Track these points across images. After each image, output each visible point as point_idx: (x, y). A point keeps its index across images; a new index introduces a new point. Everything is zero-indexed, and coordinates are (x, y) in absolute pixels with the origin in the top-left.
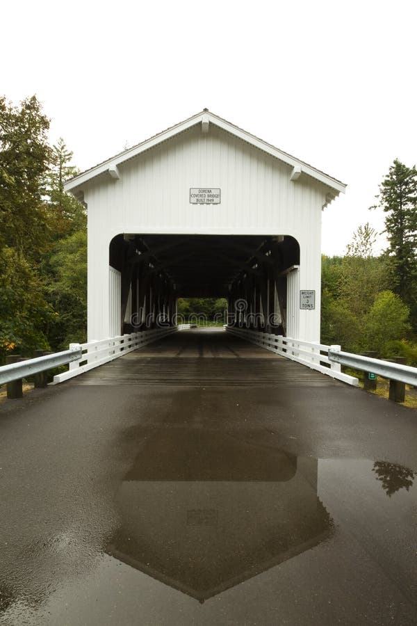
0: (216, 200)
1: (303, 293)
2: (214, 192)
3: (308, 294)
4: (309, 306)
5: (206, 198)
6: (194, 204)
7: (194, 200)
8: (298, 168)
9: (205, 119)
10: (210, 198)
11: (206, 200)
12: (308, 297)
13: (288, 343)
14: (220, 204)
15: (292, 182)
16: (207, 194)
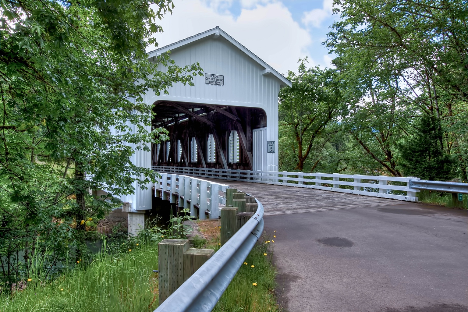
0: (221, 83)
1: (269, 143)
2: (220, 78)
3: (271, 144)
4: (272, 151)
5: (215, 81)
6: (207, 84)
7: (208, 81)
8: (268, 70)
9: (218, 33)
10: (217, 81)
11: (215, 82)
12: (271, 145)
13: (254, 174)
14: (223, 85)
15: (263, 76)
16: (215, 78)
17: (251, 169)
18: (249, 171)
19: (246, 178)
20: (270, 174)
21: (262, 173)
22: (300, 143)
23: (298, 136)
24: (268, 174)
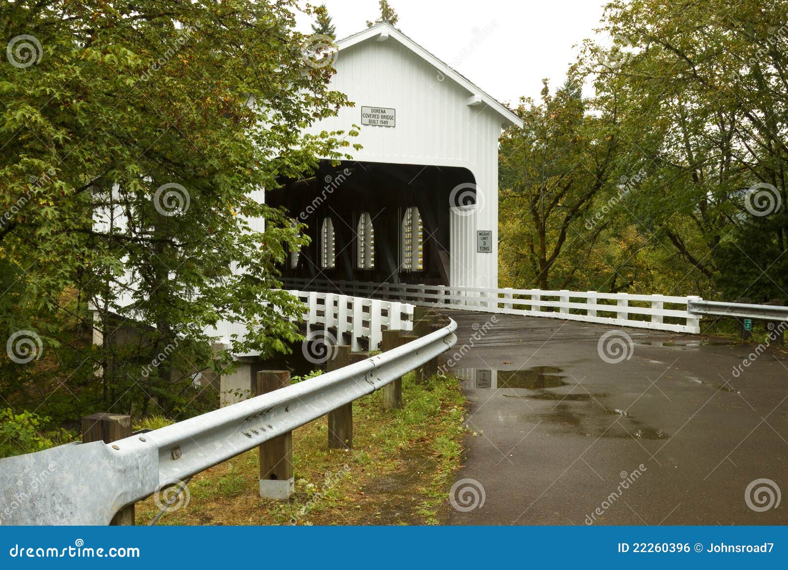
0: (390, 122)
1: (480, 234)
2: (388, 113)
3: (484, 236)
4: (485, 249)
5: (380, 119)
6: (365, 125)
7: (366, 120)
8: (477, 98)
9: (386, 33)
10: (384, 120)
11: (379, 122)
12: (484, 238)
13: (451, 292)
14: (394, 127)
15: (468, 108)
16: (380, 115)
17: (447, 284)
18: (442, 288)
19: (436, 301)
20: (482, 293)
21: (466, 290)
22: (542, 233)
23: (537, 219)
24: (478, 294)
